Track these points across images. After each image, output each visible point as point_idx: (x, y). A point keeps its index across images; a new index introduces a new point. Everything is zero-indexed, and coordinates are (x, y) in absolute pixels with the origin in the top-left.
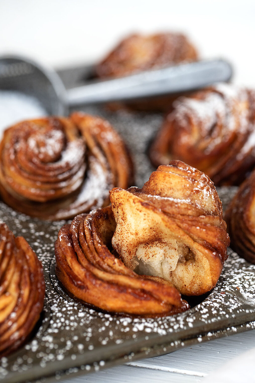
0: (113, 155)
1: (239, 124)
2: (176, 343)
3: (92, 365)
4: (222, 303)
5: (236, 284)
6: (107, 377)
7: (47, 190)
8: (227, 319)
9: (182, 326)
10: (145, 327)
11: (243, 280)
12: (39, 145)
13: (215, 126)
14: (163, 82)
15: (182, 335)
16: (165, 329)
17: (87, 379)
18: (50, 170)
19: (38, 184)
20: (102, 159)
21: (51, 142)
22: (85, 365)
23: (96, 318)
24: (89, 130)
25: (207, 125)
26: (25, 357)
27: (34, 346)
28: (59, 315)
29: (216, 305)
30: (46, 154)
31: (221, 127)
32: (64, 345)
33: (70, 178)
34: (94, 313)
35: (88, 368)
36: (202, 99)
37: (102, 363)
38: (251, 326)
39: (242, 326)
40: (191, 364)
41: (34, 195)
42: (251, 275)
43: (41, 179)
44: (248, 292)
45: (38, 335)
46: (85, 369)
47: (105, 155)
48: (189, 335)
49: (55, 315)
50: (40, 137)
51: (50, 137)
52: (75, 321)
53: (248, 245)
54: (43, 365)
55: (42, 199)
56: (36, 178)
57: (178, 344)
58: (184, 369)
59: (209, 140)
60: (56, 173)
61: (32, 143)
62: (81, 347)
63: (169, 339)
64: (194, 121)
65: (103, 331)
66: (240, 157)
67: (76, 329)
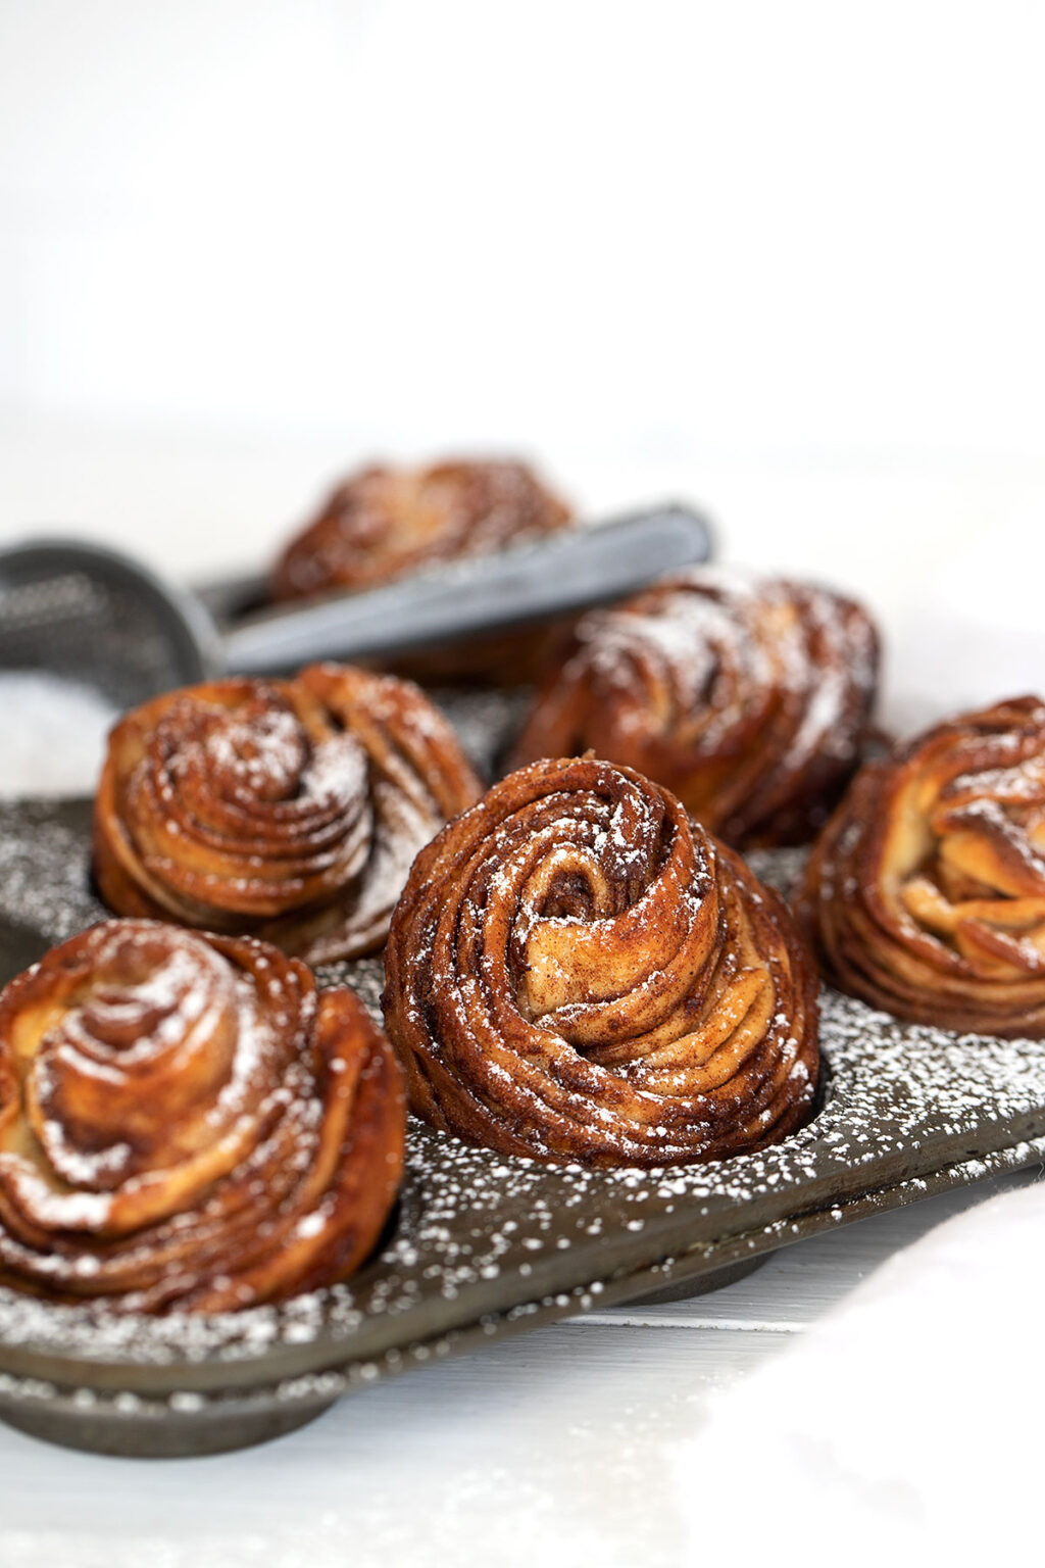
0: (446, 772)
1: (780, 665)
2: (778, 1226)
3: (569, 1293)
4: (874, 1116)
5: (890, 1072)
6: (578, 1357)
7: (278, 882)
8: (902, 1154)
9: (788, 1177)
10: (690, 1187)
11: (905, 1062)
12: (245, 751)
13: (714, 675)
14: (511, 584)
15: (789, 1204)
16: (742, 1185)
17: (523, 1366)
18: (286, 820)
19: (256, 862)
20: (414, 788)
21: (271, 742)
22: (555, 1295)
23: (544, 1176)
24: (364, 711)
25: (693, 676)
26: (395, 1280)
27: (406, 1253)
28: (441, 1177)
29: (857, 1121)
30: (269, 779)
31: (735, 677)
32: (485, 1245)
33: (337, 842)
34: (532, 1165)
35: (563, 1300)
36: (656, 612)
37: (597, 1288)
38: (962, 1175)
39: (937, 1175)
40: (797, 1308)
41: (243, 897)
42: (924, 1049)
43: (260, 846)
44: (933, 1087)
45: (405, 1227)
46: (555, 1305)
47: (419, 773)
48: (806, 1205)
49: (430, 1180)
50: (239, 732)
51: (268, 731)
52: (488, 1187)
53: (883, 980)
54: (450, 1292)
55: (268, 909)
56: (247, 847)
57: (783, 1229)
58: (783, 1320)
59: (705, 716)
60: (305, 825)
61: (222, 748)
62: (533, 1244)
63: (754, 1217)
64: (653, 667)
65: (576, 1204)
66: (795, 759)
67: (500, 1208)
